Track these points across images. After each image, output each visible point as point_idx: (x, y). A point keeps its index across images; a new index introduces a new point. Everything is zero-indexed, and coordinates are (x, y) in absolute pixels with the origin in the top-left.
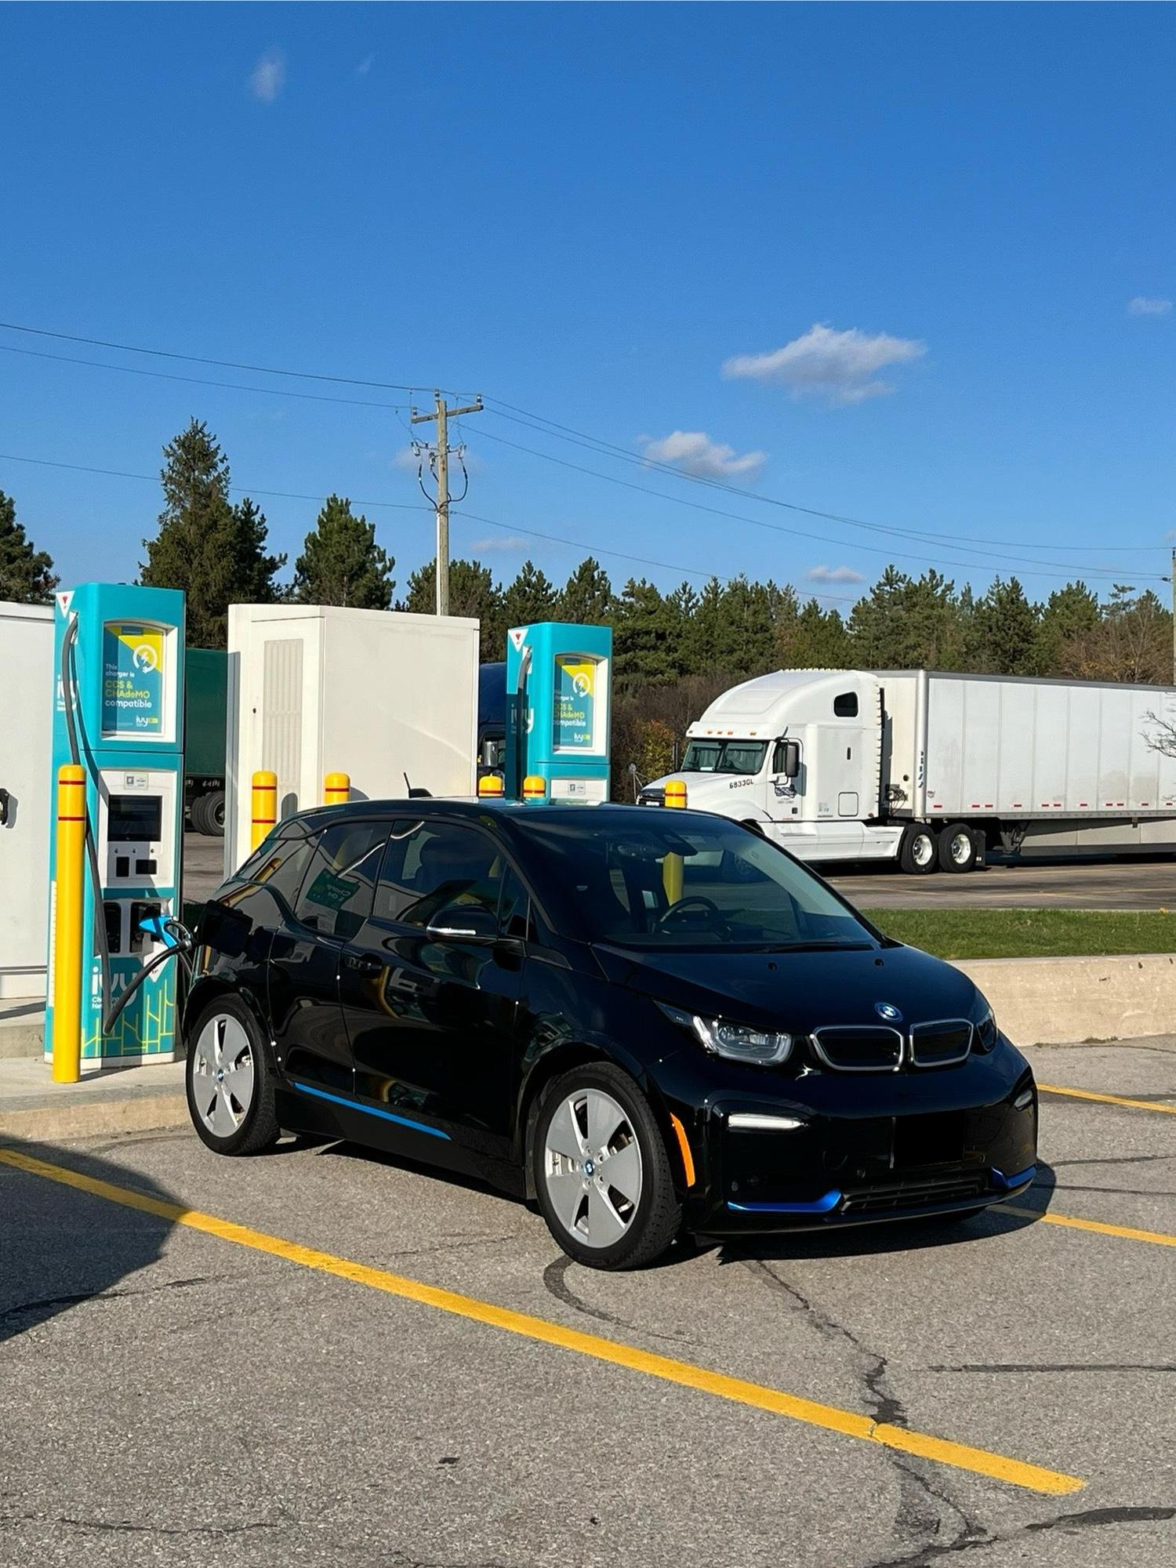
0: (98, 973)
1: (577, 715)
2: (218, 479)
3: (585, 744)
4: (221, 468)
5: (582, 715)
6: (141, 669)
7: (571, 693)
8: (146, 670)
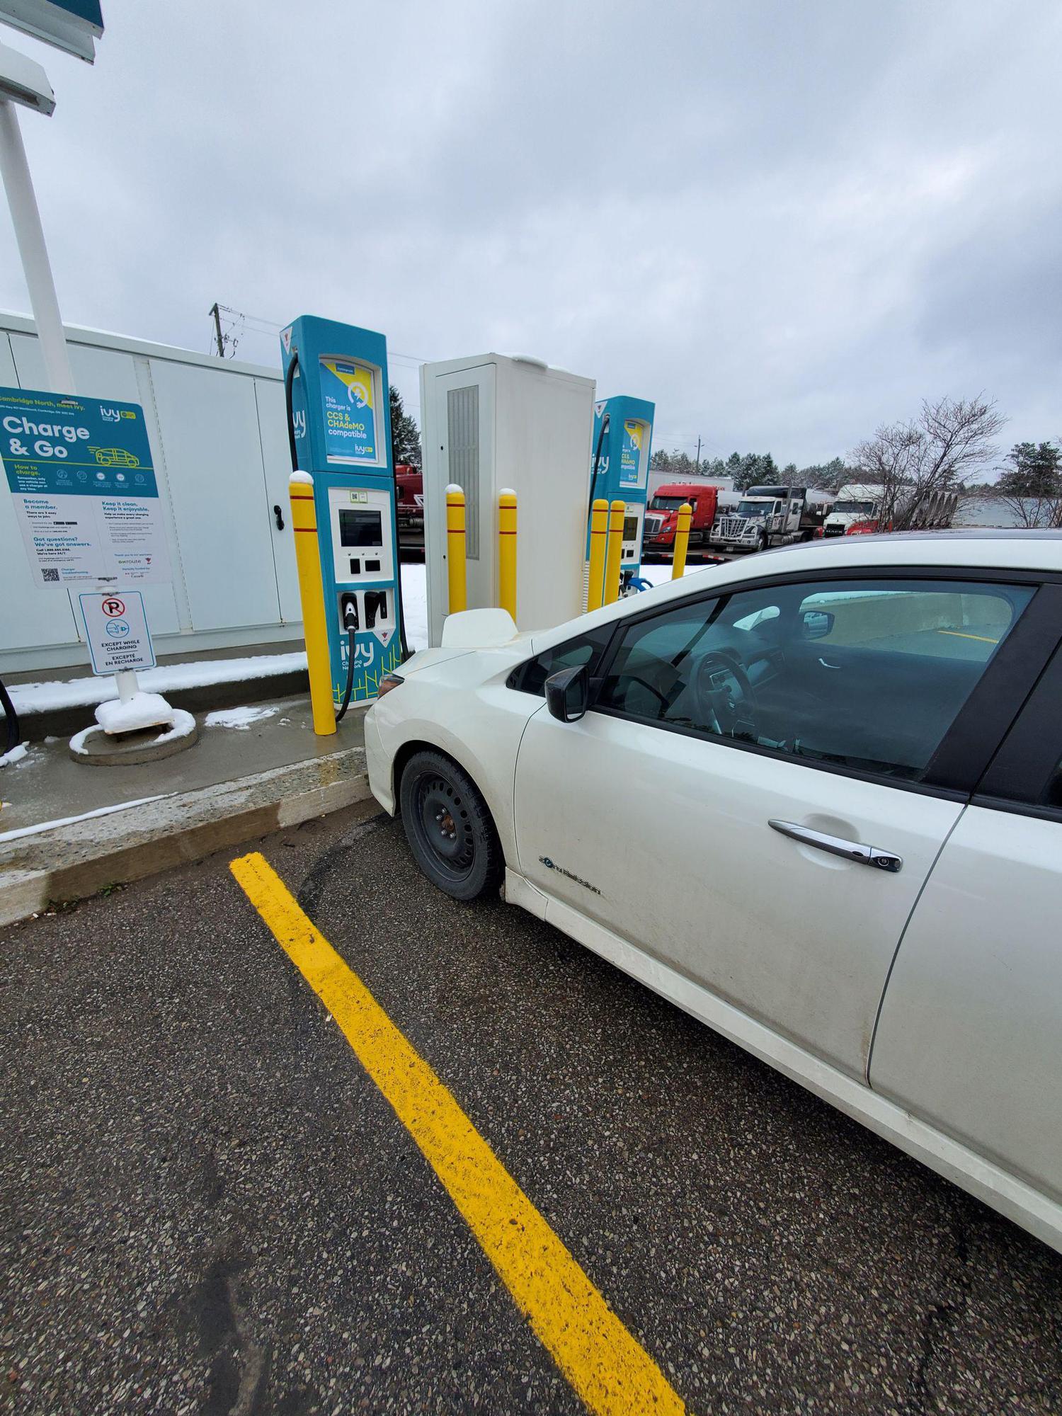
0: (345, 645)
1: (631, 461)
2: (400, 405)
3: (635, 481)
4: (400, 401)
5: (633, 462)
6: (355, 403)
7: (628, 447)
8: (360, 405)
